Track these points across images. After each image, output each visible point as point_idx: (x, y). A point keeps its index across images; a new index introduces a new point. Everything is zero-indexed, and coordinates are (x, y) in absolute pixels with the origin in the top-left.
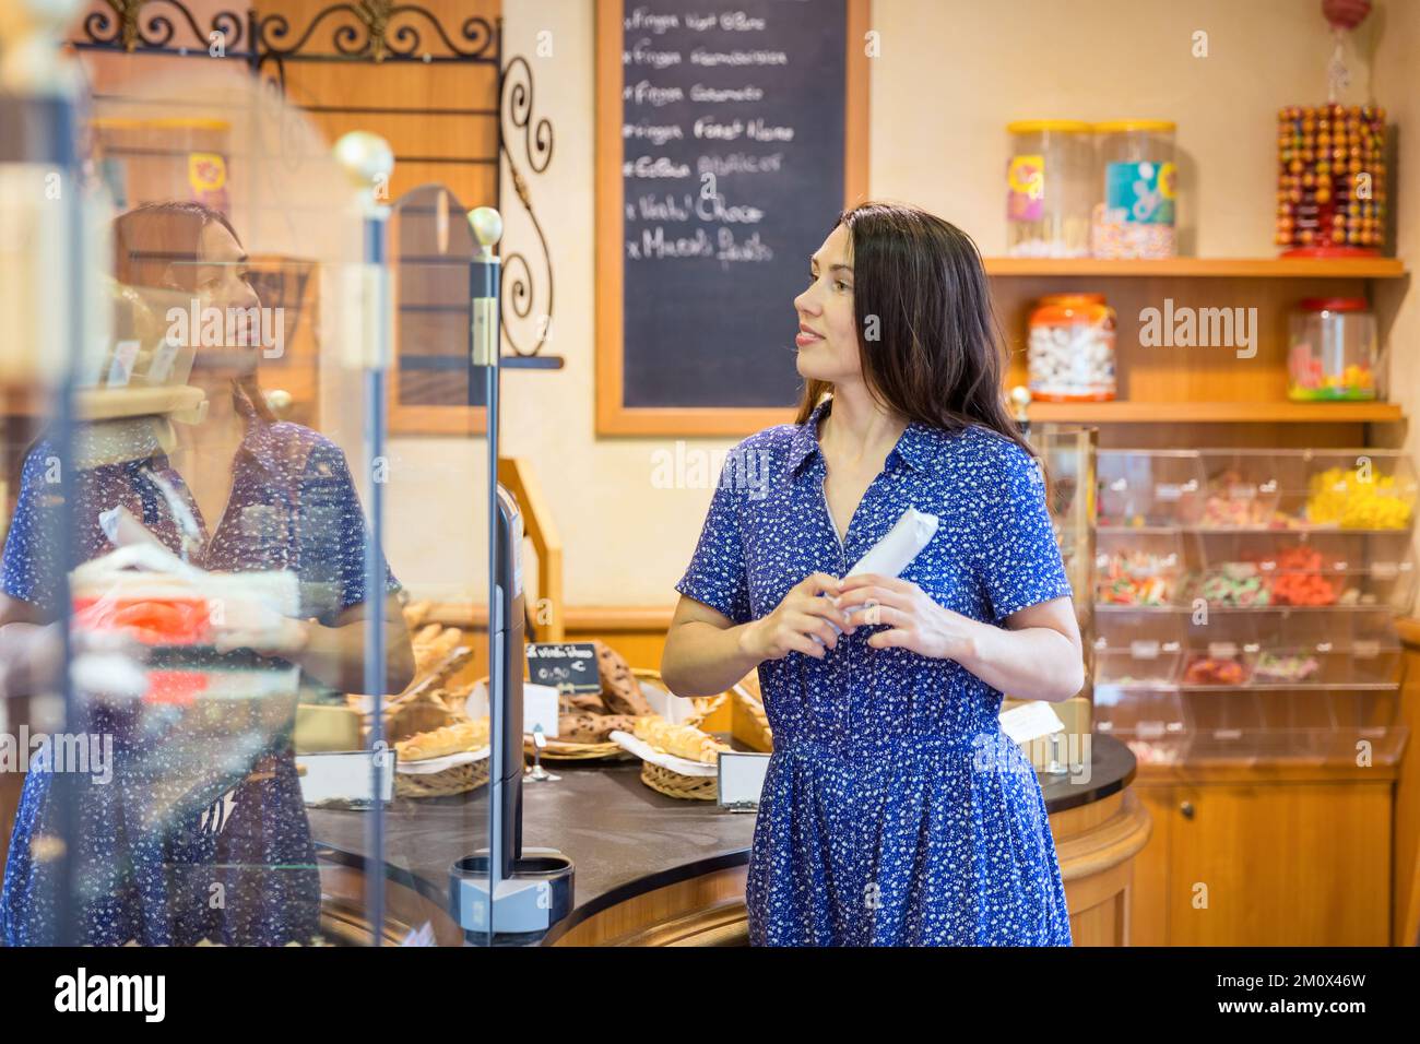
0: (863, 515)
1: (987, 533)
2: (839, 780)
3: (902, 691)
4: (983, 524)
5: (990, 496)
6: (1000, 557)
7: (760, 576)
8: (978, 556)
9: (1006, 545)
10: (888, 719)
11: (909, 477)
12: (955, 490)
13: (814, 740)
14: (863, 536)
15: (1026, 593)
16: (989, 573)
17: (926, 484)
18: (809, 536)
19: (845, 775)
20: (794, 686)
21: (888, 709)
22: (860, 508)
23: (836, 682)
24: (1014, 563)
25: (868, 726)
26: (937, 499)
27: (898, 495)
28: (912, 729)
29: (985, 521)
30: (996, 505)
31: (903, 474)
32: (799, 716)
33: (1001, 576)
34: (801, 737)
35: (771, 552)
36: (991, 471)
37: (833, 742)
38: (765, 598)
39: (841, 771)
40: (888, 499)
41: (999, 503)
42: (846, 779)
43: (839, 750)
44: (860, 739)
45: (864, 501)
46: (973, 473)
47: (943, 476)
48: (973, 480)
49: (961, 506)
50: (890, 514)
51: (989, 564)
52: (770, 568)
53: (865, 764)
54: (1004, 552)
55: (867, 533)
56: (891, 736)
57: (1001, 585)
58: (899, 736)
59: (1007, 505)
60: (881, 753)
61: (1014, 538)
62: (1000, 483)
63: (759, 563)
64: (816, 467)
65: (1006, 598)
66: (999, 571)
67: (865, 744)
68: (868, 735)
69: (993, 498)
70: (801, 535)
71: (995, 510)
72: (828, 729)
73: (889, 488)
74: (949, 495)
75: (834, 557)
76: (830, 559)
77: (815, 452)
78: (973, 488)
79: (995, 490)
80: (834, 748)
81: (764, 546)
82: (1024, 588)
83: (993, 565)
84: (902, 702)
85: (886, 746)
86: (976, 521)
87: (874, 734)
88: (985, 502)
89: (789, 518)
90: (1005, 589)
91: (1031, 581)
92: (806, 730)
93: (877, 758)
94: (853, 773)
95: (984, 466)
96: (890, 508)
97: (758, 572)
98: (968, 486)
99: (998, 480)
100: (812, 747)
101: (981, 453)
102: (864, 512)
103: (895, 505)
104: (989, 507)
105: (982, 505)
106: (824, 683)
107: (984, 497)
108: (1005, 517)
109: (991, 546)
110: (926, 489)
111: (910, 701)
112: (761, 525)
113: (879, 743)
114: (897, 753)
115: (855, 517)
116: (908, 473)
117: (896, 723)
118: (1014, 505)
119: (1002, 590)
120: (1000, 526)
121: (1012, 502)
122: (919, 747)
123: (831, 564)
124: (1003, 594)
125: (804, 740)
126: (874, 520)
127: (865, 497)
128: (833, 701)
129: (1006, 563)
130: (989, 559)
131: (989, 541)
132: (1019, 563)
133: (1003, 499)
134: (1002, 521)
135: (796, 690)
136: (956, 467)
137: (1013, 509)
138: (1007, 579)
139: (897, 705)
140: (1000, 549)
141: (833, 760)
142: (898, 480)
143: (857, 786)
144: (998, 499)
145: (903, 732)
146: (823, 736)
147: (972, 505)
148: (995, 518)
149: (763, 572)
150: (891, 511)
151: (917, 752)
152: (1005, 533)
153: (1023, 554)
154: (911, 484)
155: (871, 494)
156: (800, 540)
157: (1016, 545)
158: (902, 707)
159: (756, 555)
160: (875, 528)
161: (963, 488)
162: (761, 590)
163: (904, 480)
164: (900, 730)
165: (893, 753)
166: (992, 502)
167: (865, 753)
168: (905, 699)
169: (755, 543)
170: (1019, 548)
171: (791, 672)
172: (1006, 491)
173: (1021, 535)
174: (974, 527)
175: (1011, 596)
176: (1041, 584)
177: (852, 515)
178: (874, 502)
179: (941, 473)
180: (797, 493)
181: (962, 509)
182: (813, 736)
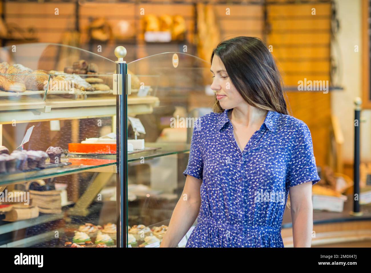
0: (250, 145)
1: (293, 155)
2: (238, 239)
3: (263, 209)
4: (292, 152)
5: (295, 142)
6: (297, 164)
7: (209, 162)
8: (289, 163)
9: (299, 160)
10: (257, 219)
11: (267, 133)
12: (284, 139)
13: (228, 223)
14: (250, 152)
15: (305, 177)
16: (292, 169)
17: (273, 136)
18: (228, 151)
19: (241, 237)
20: (221, 203)
21: (258, 215)
22: (249, 142)
23: (238, 203)
24: (302, 166)
25: (250, 220)
26: (277, 141)
27: (263, 139)
28: (265, 223)
29: (293, 151)
30: (297, 145)
31: (265, 132)
32: (222, 214)
33: (297, 171)
34: (221, 222)
35: (213, 154)
36: (296, 133)
37: (236, 225)
38: (211, 170)
39: (239, 236)
40: (260, 140)
41: (298, 145)
42: (241, 239)
43: (238, 228)
44: (246, 225)
45: (251, 140)
46: (290, 133)
47: (279, 133)
48: (290, 136)
49: (286, 145)
50: (261, 145)
51: (293, 166)
52: (213, 160)
53: (248, 234)
54: (298, 162)
55: (252, 151)
56: (258, 225)
57: (296, 174)
58: (261, 225)
59: (301, 146)
60: (254, 231)
61: (303, 158)
62: (299, 138)
63: (209, 158)
64: (229, 127)
65: (297, 179)
66: (296, 169)
67: (248, 227)
68: (250, 224)
69: (296, 143)
70: (224, 150)
71: (297, 147)
72: (235, 220)
73: (260, 136)
74: (281, 140)
75: (237, 158)
76: (236, 159)
77: (229, 122)
78: (290, 139)
79: (297, 140)
80: (236, 227)
81: (210, 152)
82: (304, 176)
83: (294, 167)
84: (263, 213)
85: (256, 228)
86: (290, 150)
87: (252, 224)
88: (293, 144)
89: (219, 144)
90: (297, 175)
91: (308, 173)
92: (224, 219)
93: (252, 232)
94: (243, 236)
95: (294, 131)
96: (261, 143)
97: (208, 161)
98: (288, 138)
99: (298, 136)
100: (227, 226)
101: (292, 127)
102: (251, 144)
103: (262, 142)
104: (294, 146)
105: (292, 145)
106: (234, 203)
107: (293, 142)
108: (300, 150)
109: (294, 160)
110: (273, 137)
111: (266, 213)
112: (208, 145)
113: (253, 227)
114: (259, 232)
115: (247, 146)
116: (267, 131)
117: (260, 221)
118: (304, 146)
119: (296, 176)
120: (298, 153)
121: (303, 144)
122: (266, 230)
123: (236, 160)
124: (296, 177)
125: (223, 223)
126: (255, 147)
127: (251, 139)
128: (237, 210)
129: (299, 166)
130: (293, 164)
131: (293, 158)
132: (304, 167)
133: (300, 143)
134: (299, 151)
135: (221, 204)
136: (283, 131)
137: (303, 147)
138: (298, 172)
139: (261, 214)
140: (297, 161)
141: (235, 231)
142: (263, 134)
143: (245, 241)
144: (298, 143)
145: (262, 224)
146: (232, 222)
147: (289, 145)
148: (296, 150)
149: (211, 161)
150: (261, 144)
151: (266, 232)
152: (299, 155)
153: (305, 164)
154: (268, 135)
155: (254, 138)
156: (224, 152)
157: (303, 160)
158: (263, 215)
159: (207, 155)
160: (255, 150)
161: (286, 139)
162: (209, 167)
163: (265, 134)
164: (261, 224)
165: (258, 231)
166: (296, 144)
167: (248, 230)
168: (264, 212)
169: (206, 151)
170: (304, 161)
171: (220, 197)
172: (301, 140)
173: (305, 157)
174: (289, 153)
175: (299, 178)
176: (311, 175)
177: (246, 145)
178: (254, 141)
179: (278, 132)
180: (221, 136)
181: (286, 146)
182: (227, 222)
